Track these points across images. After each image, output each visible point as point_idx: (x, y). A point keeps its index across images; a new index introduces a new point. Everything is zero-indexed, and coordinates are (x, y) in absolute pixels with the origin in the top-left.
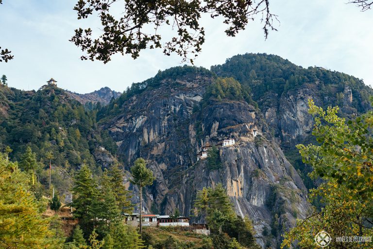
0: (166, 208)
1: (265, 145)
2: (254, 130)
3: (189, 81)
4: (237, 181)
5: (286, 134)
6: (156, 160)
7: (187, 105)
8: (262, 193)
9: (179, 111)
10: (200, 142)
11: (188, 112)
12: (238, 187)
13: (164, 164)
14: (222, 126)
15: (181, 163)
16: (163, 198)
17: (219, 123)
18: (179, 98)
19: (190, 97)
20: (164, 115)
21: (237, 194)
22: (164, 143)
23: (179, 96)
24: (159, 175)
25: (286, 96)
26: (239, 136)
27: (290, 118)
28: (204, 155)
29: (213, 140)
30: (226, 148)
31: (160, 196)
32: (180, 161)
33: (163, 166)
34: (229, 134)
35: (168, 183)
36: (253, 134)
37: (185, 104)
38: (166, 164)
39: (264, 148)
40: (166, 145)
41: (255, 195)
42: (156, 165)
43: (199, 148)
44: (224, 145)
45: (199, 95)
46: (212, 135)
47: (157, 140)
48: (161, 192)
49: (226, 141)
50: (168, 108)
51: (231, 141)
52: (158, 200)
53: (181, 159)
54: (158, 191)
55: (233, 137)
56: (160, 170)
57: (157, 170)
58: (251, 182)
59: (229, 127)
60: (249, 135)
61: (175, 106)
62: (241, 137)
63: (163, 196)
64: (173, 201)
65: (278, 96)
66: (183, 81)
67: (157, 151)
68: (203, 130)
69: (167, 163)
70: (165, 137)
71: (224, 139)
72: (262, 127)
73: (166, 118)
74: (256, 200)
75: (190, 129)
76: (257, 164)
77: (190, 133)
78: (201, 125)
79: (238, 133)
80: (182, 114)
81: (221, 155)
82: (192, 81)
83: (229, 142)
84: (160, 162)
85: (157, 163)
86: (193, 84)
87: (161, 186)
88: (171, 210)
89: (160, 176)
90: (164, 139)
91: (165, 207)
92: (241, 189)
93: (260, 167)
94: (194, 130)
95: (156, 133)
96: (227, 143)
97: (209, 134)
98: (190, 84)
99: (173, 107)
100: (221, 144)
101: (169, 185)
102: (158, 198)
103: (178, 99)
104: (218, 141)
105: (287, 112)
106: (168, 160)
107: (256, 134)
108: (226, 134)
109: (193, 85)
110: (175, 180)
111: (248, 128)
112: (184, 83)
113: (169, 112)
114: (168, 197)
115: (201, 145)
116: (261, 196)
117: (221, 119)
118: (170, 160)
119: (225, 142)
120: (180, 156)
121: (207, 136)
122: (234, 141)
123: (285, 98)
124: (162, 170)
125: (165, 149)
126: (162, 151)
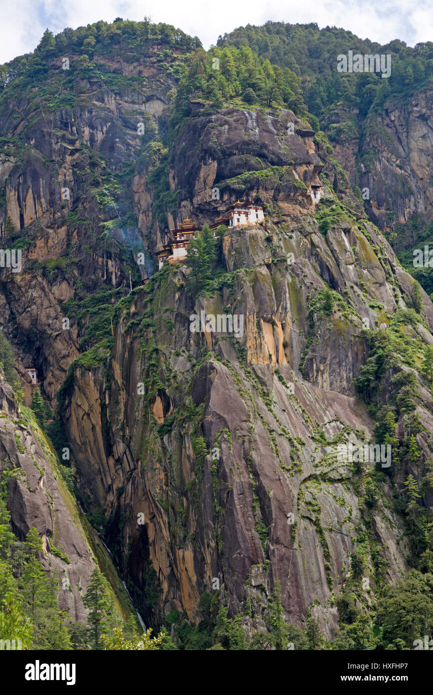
0: (73, 406)
1: (344, 226)
2: (313, 184)
3: (129, 61)
4: (273, 324)
5: (383, 211)
6: (44, 275)
7: (127, 127)
8: (342, 356)
9: (103, 141)
10: (165, 221)
11: (128, 145)
12: (276, 340)
13: (64, 285)
14: (226, 172)
15: (114, 281)
16: (64, 377)
17: (219, 165)
18: (103, 105)
19: (133, 102)
20: (63, 152)
21: (274, 358)
22: (64, 228)
23: (103, 101)
24: (53, 314)
25: (380, 115)
26: (275, 199)
27: (392, 171)
28: (180, 253)
29: (202, 211)
30: (241, 232)
31: (57, 372)
32: (109, 275)
33: (63, 291)
34: (248, 195)
35: (79, 335)
36: (312, 196)
37: (119, 123)
38: (72, 283)
39: (343, 233)
40: (69, 235)
41: (323, 360)
42: (43, 289)
43: (163, 238)
44: (235, 223)
45: (159, 99)
46: (197, 200)
47: (44, 222)
48: (58, 362)
49: (239, 213)
50: (72, 133)
51: (252, 211)
52: (50, 384)
53: (111, 269)
54: (50, 359)
55: (258, 202)
56: (54, 302)
57: (46, 303)
58: (312, 326)
59: (246, 175)
60: (300, 198)
61: (92, 127)
62: (281, 204)
63: (64, 371)
64: (92, 383)
65: (358, 115)
66: (112, 59)
67: (45, 251)
68: (173, 186)
69: (74, 283)
70: (65, 211)
71: (233, 208)
72: (333, 179)
73: (69, 158)
74: (326, 375)
75: (135, 188)
76: (327, 277)
77: (136, 199)
78: (167, 175)
79: (272, 193)
80: (112, 148)
81: (226, 252)
82: (138, 60)
83: (247, 214)
84: (55, 280)
85: (45, 283)
86: (141, 68)
87: (59, 345)
88: (86, 408)
89: (56, 318)
90: (63, 217)
91: (70, 402)
92: (285, 345)
93: (333, 284)
94: (148, 190)
95: (43, 200)
96: (243, 217)
97: (191, 196)
98: (132, 67)
99: (87, 130)
100: (227, 223)
101: (80, 341)
102: (49, 377)
103: (103, 109)
104: (218, 213)
105: (385, 154)
106: (76, 272)
107: (319, 197)
108: (239, 194)
109: (140, 72)
110: (96, 328)
111: (297, 177)
112: (115, 66)
113: (78, 144)
114: (78, 373)
115: (167, 227)
116: (340, 364)
117: (223, 152)
118: (81, 275)
119: (236, 216)
120: (110, 263)
121: (183, 203)
122: (261, 213)
123: (379, 119)
124: (60, 302)
125: (69, 245)
126: (58, 250)
